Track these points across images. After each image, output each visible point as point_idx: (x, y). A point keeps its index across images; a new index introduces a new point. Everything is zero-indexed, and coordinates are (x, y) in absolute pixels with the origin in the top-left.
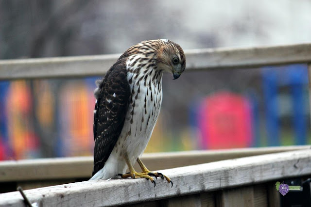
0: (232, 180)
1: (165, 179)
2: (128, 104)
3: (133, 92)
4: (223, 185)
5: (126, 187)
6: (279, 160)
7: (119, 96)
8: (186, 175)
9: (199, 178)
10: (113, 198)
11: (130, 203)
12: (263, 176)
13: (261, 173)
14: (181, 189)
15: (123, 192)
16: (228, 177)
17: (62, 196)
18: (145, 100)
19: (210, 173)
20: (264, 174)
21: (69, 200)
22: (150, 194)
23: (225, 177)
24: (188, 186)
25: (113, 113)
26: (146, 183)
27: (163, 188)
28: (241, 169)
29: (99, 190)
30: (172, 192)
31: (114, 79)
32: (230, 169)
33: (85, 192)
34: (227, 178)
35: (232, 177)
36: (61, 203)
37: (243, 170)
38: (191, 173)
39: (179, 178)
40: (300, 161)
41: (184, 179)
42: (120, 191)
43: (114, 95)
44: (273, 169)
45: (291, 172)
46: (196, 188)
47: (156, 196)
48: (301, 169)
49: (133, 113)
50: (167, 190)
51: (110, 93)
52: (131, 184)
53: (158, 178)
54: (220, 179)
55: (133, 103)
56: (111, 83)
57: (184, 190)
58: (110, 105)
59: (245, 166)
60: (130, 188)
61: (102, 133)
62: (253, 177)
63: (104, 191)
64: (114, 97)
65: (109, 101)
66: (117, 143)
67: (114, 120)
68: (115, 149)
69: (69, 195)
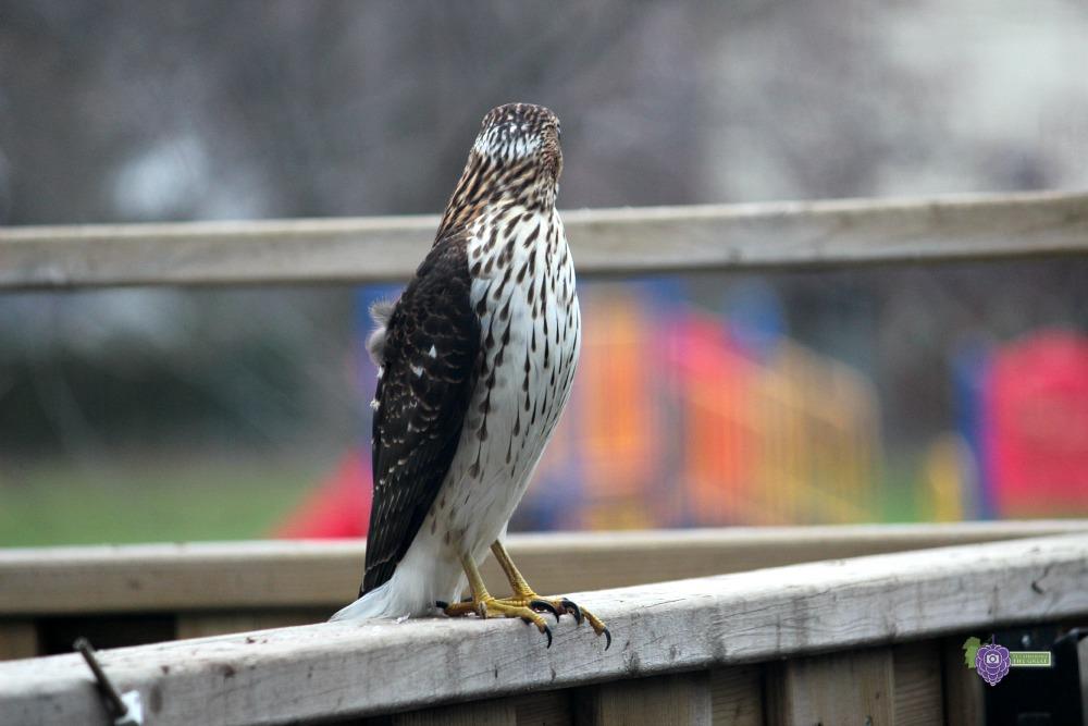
0: (820, 627)
1: (586, 620)
2: (472, 380)
3: (490, 341)
4: (789, 643)
5: (451, 644)
6: (984, 567)
7: (449, 354)
8: (663, 608)
9: (705, 620)
10: (405, 680)
11: (465, 697)
12: (924, 617)
13: (920, 606)
14: (641, 656)
15: (441, 661)
16: (804, 619)
17: (228, 671)
18: (527, 367)
19: (745, 604)
20: (928, 611)
21: (252, 685)
22: (535, 670)
23: (796, 620)
24: (666, 645)
25: (428, 408)
26: (519, 632)
27: (581, 651)
28: (851, 593)
29: (359, 653)
30: (612, 663)
31: (432, 301)
32: (815, 594)
33: (308, 660)
34: (801, 622)
35: (818, 619)
36: (226, 693)
37: (860, 596)
38: (676, 605)
39: (637, 619)
40: (1052, 572)
41: (654, 623)
42: (433, 656)
43: (433, 352)
44: (962, 596)
45: (1021, 606)
46: (693, 653)
47: (554, 675)
48: (1057, 596)
49: (486, 407)
50: (595, 657)
51: (420, 347)
52: (468, 637)
53: (562, 617)
54: (778, 626)
55: (487, 377)
56: (422, 316)
57: (653, 658)
58: (419, 384)
59: (867, 585)
60: (465, 648)
61: (391, 471)
62: (891, 620)
63: (376, 657)
64: (431, 358)
65: (418, 371)
66: (437, 504)
67: (429, 432)
68: (429, 520)
69: (253, 668)
